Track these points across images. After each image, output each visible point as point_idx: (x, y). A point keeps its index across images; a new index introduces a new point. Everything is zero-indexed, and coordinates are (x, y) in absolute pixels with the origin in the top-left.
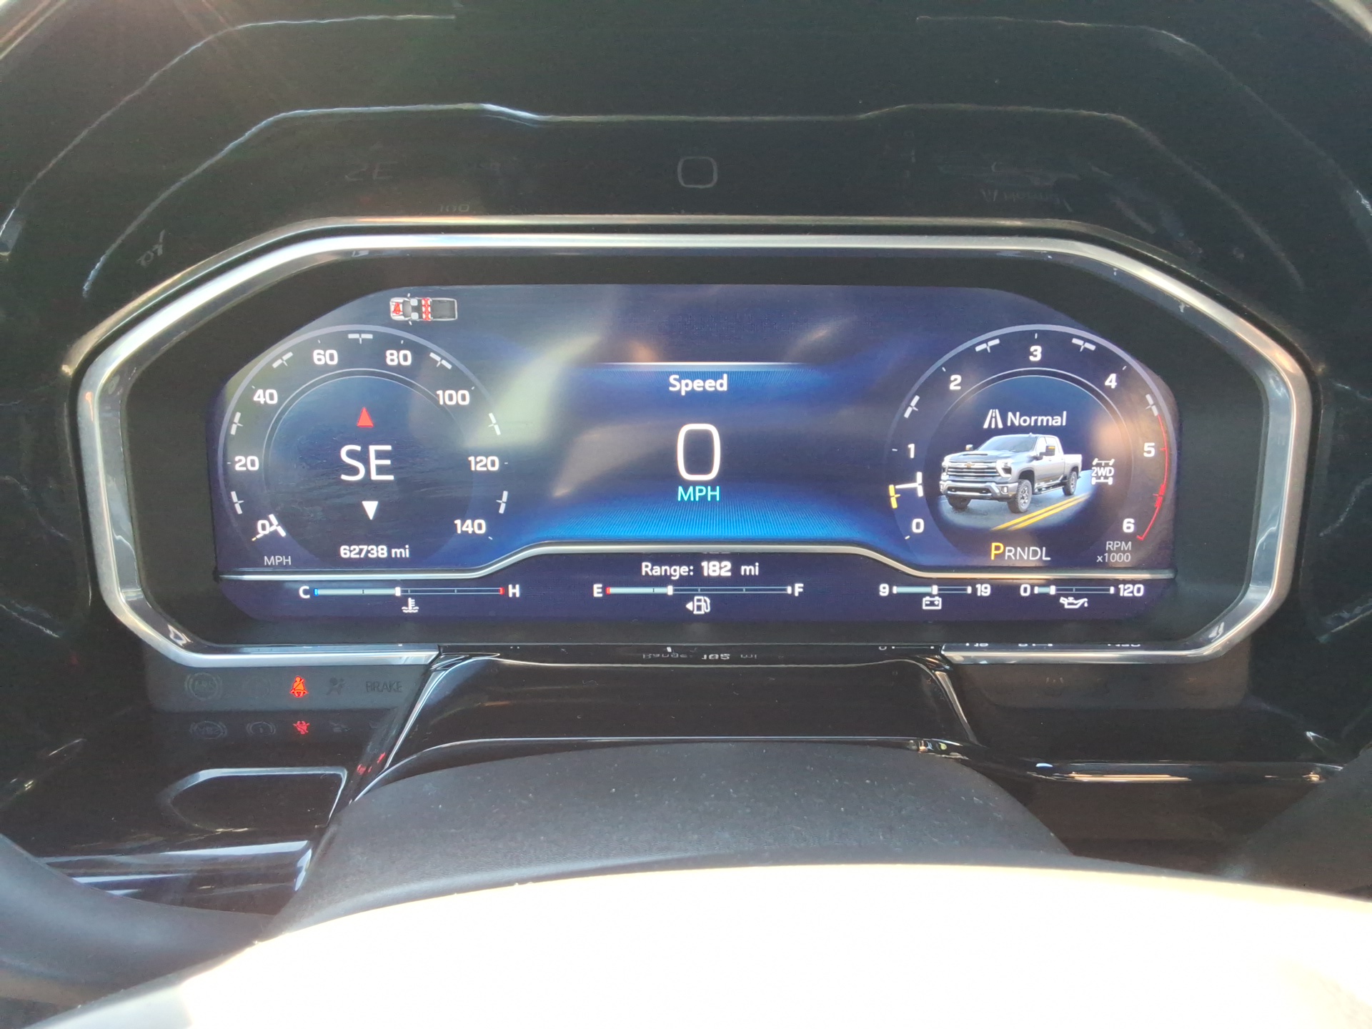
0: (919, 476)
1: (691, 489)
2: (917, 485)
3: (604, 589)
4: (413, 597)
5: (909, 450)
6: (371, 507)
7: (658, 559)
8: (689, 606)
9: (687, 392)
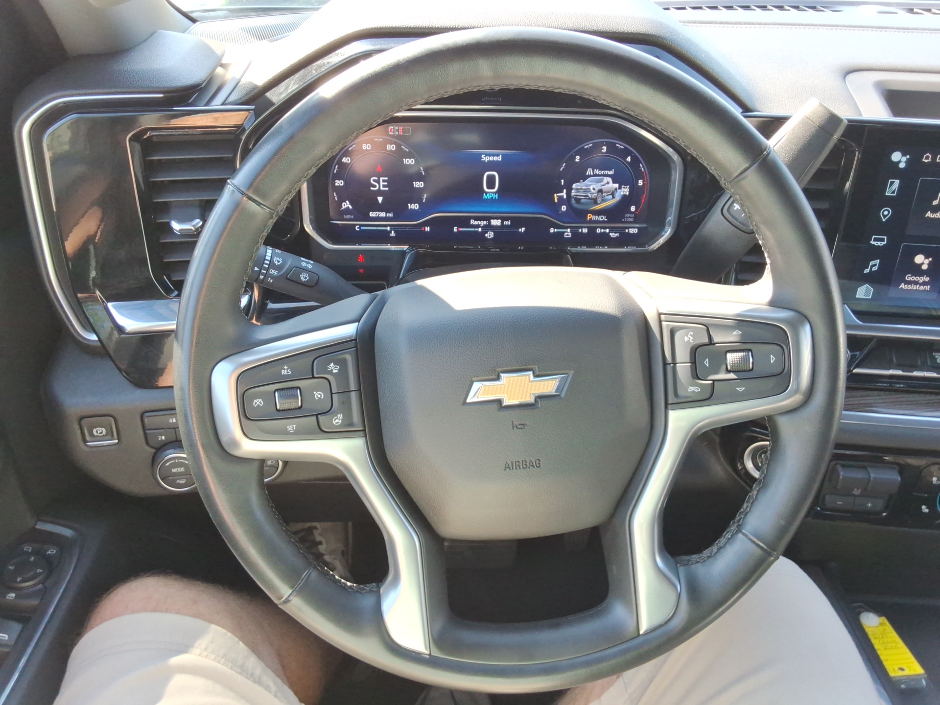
0: (565, 191)
1: (488, 194)
2: (564, 194)
3: (458, 230)
4: (394, 230)
5: (561, 182)
6: (380, 199)
7: (476, 219)
8: (486, 235)
9: (488, 161)
